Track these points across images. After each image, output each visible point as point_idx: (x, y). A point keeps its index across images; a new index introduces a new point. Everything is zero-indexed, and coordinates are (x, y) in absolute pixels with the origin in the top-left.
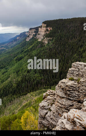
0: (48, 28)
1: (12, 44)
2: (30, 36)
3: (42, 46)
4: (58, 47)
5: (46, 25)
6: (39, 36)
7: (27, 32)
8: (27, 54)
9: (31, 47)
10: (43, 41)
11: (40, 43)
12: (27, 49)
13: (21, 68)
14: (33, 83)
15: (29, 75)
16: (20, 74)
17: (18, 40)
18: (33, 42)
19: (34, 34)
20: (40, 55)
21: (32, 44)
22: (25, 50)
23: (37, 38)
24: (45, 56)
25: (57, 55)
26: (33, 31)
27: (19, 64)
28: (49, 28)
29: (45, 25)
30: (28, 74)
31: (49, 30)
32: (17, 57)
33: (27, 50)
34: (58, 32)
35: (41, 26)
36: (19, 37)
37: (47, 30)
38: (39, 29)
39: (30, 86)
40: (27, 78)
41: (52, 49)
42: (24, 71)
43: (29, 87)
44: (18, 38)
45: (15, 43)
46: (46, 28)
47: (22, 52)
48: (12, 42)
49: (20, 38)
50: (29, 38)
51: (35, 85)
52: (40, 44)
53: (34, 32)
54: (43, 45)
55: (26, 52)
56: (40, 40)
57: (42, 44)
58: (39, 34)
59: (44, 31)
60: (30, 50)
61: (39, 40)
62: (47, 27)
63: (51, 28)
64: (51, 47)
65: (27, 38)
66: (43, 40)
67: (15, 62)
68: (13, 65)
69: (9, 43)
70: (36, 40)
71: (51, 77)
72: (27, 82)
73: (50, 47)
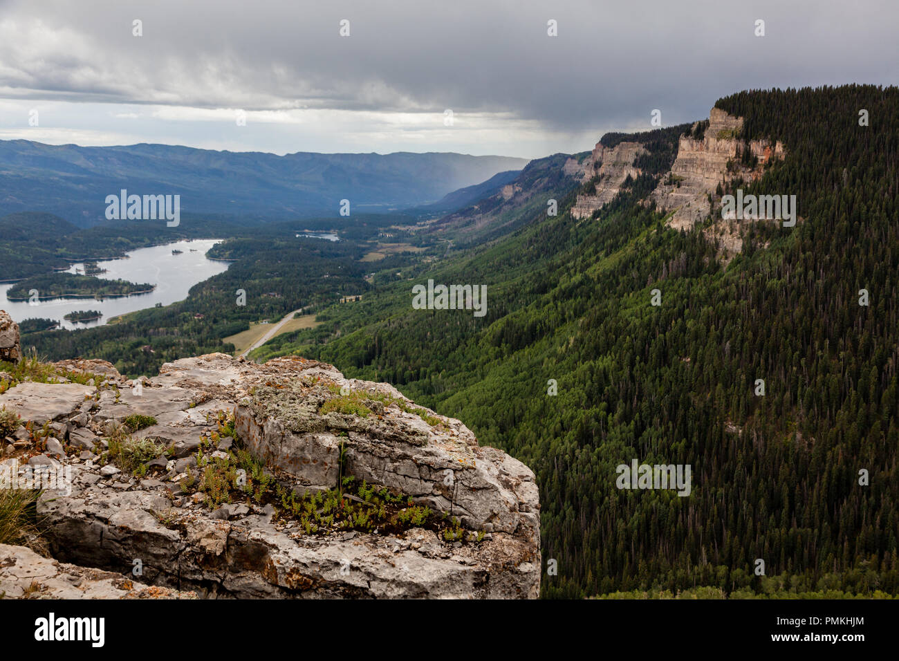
0: (756, 148)
1: (468, 224)
2: (599, 188)
3: (694, 270)
4: (827, 288)
5: (741, 120)
6: (676, 193)
7: (573, 157)
8: (579, 313)
9: (608, 263)
10: (710, 236)
11: (680, 246)
12: (578, 278)
13: (535, 405)
14: (620, 524)
15: (594, 458)
16: (524, 440)
17: (510, 202)
18: (626, 231)
19: (634, 174)
20: (683, 329)
21: (615, 247)
22: (564, 283)
23: (659, 209)
24: (720, 340)
25: (822, 348)
26: (631, 152)
27: (516, 372)
28: (762, 143)
29: (738, 123)
30: (581, 454)
31: (763, 157)
32: (508, 324)
33: (581, 283)
34: (836, 179)
35: (703, 126)
36: (517, 189)
37: (748, 159)
38: (684, 144)
39: (597, 544)
40: (573, 478)
41: (781, 299)
42: (554, 425)
43: (586, 550)
44: (508, 192)
45: (482, 223)
46: (742, 145)
47: (544, 290)
48: (466, 212)
49: (525, 195)
50: (596, 203)
51: (628, 539)
52: (683, 255)
53: (634, 165)
54: (706, 260)
55: (568, 294)
56: (679, 224)
57: (702, 254)
58: (676, 182)
59: (723, 160)
60: (598, 287)
61: (675, 225)
62: (747, 135)
63: (779, 148)
64: (773, 283)
65: (580, 200)
66: (707, 225)
67: (492, 351)
68: (476, 371)
69: (448, 219)
70: (653, 217)
71: (756, 506)
72: (577, 510)
73: (764, 279)
